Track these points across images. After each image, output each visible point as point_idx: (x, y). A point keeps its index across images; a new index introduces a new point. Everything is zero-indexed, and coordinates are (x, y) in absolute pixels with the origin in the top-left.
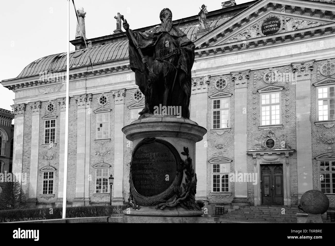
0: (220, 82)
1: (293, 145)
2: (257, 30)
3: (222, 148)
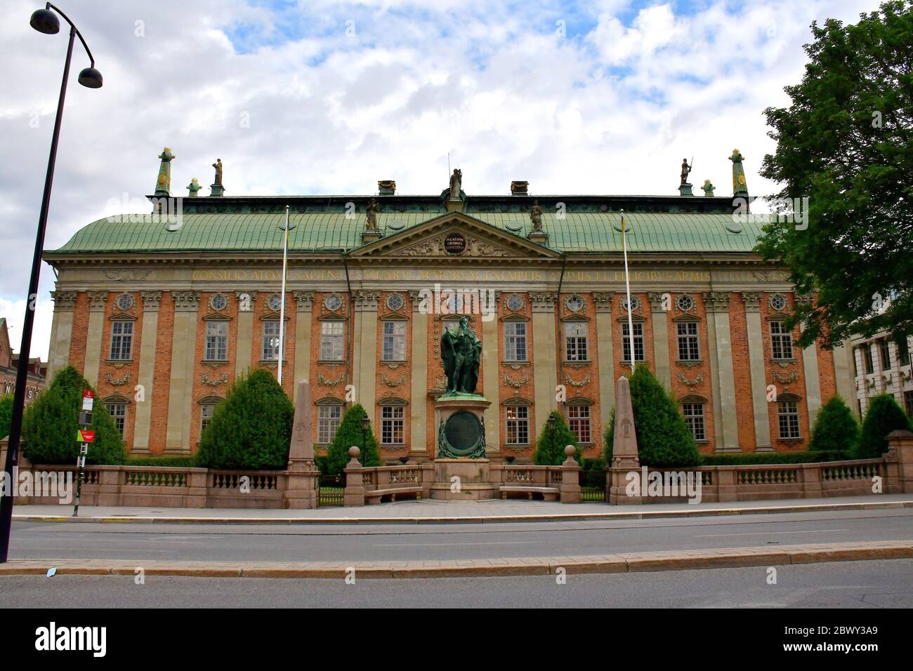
0: (394, 300)
2: (440, 244)
3: (395, 386)
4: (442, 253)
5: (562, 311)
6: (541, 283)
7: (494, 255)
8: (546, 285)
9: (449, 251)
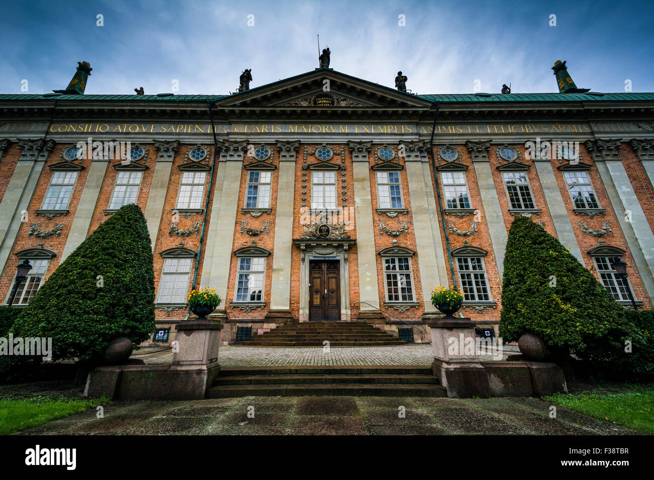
1: (352, 234)
5: (436, 161)
6: (412, 134)
8: (418, 137)
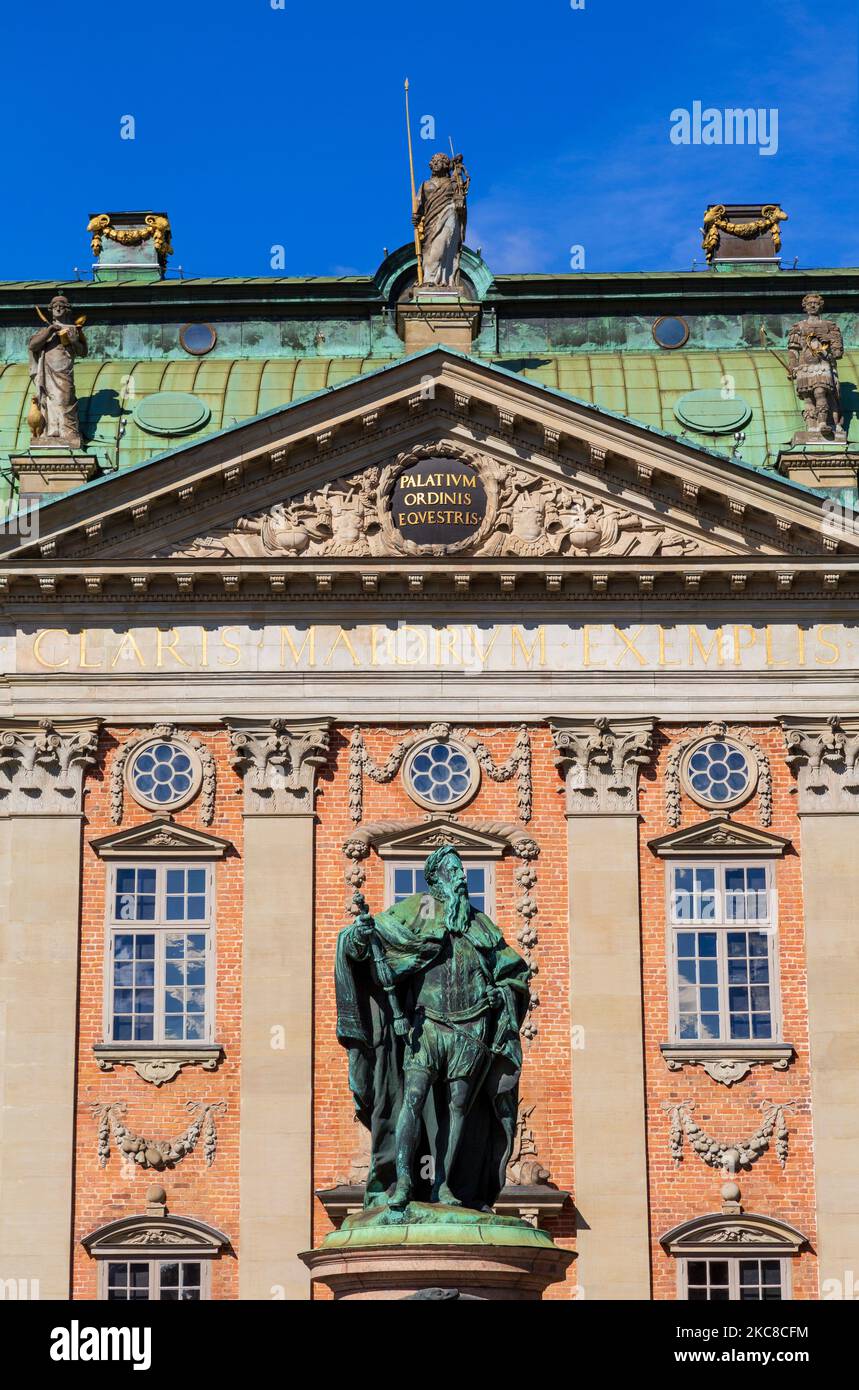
0: (159, 760)
1: (560, 1163)
2: (368, 503)
3: (170, 1164)
4: (376, 545)
7: (618, 549)
9: (407, 533)
